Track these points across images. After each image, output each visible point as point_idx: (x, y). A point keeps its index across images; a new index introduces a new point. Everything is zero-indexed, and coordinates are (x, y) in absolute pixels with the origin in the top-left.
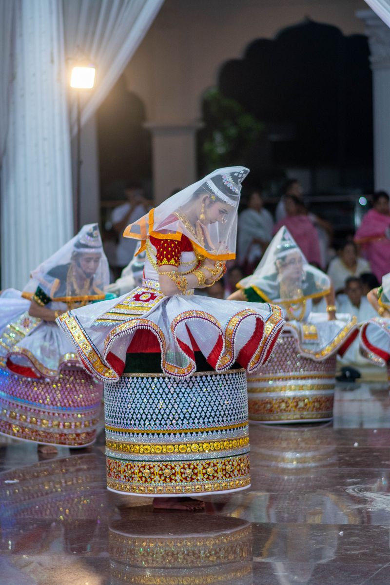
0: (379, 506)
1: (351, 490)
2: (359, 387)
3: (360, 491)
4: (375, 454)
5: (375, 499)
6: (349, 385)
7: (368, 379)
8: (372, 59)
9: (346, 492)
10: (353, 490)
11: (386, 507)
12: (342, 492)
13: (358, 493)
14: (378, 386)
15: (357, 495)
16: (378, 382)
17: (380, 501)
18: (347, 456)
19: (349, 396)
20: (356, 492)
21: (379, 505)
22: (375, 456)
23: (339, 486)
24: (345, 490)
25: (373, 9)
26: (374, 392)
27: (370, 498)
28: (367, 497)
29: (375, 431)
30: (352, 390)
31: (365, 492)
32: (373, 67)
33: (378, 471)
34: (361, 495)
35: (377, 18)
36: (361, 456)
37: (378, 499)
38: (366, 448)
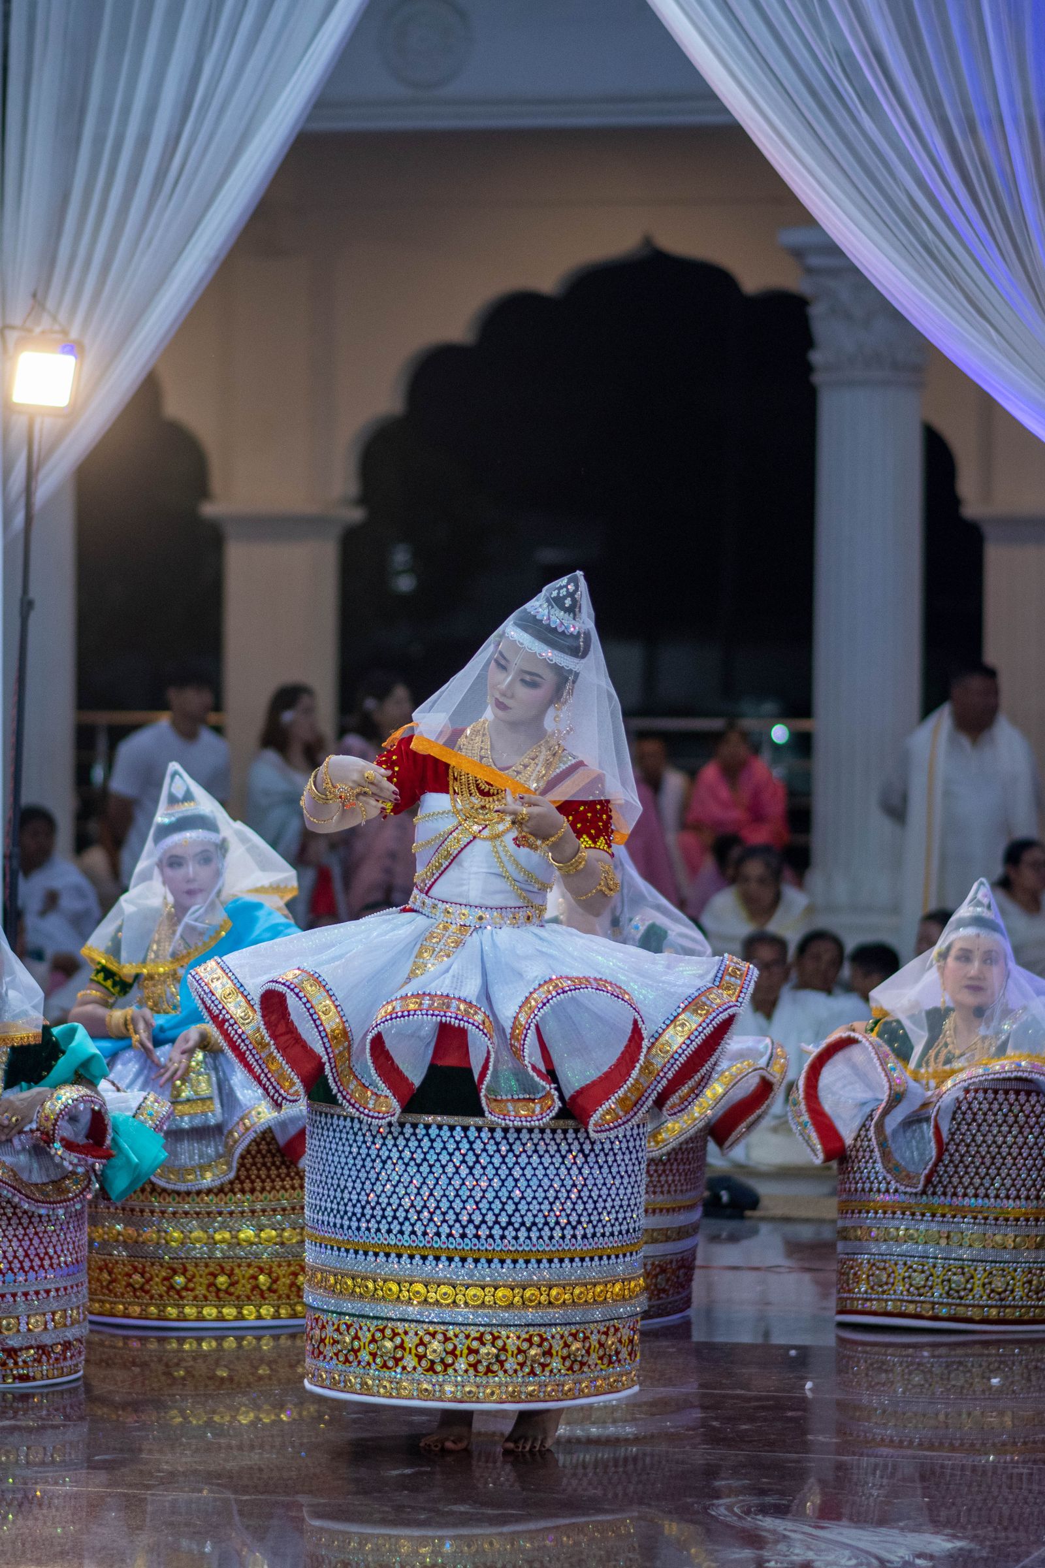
0: (797, 1555)
1: (722, 1510)
2: (754, 1232)
3: (748, 1513)
4: (790, 1414)
5: (785, 1536)
6: (727, 1226)
7: (778, 1212)
8: (817, 357)
9: (709, 1514)
10: (729, 1508)
11: (815, 1557)
12: (697, 1512)
13: (740, 1517)
14: (806, 1233)
15: (739, 1524)
16: (807, 1221)
17: (802, 1541)
18: (716, 1419)
19: (728, 1254)
20: (736, 1514)
21: (797, 1551)
22: (791, 1419)
23: (690, 1496)
24: (706, 1508)
25: (823, 226)
26: (794, 1248)
27: (774, 1532)
28: (766, 1530)
29: (793, 1353)
30: (733, 1238)
31: (760, 1517)
32: (818, 378)
33: (798, 1461)
34: (748, 1522)
35: (833, 250)
36: (751, 1419)
37: (792, 1535)
38: (767, 1398)
